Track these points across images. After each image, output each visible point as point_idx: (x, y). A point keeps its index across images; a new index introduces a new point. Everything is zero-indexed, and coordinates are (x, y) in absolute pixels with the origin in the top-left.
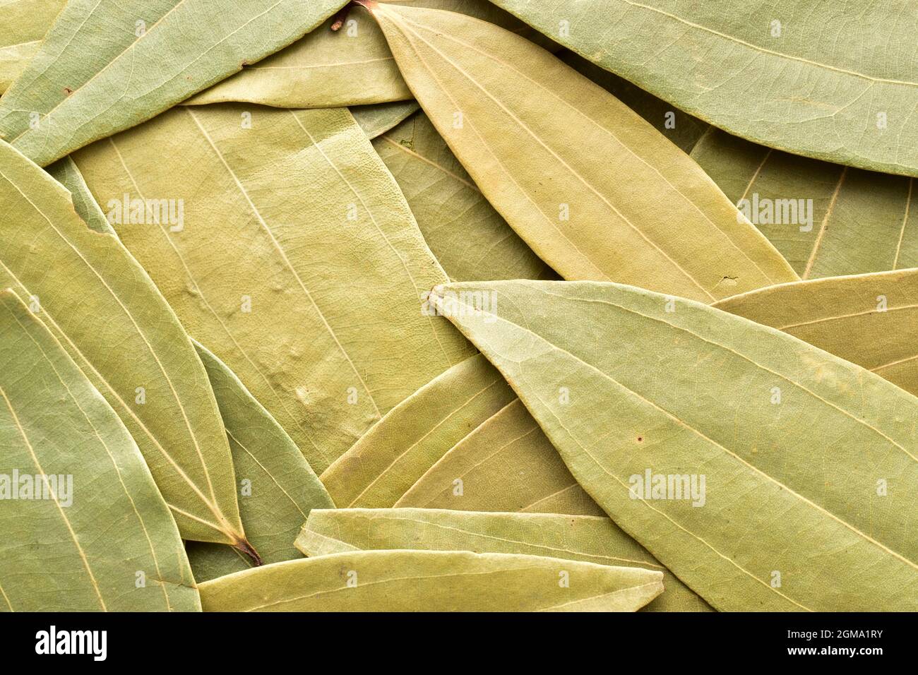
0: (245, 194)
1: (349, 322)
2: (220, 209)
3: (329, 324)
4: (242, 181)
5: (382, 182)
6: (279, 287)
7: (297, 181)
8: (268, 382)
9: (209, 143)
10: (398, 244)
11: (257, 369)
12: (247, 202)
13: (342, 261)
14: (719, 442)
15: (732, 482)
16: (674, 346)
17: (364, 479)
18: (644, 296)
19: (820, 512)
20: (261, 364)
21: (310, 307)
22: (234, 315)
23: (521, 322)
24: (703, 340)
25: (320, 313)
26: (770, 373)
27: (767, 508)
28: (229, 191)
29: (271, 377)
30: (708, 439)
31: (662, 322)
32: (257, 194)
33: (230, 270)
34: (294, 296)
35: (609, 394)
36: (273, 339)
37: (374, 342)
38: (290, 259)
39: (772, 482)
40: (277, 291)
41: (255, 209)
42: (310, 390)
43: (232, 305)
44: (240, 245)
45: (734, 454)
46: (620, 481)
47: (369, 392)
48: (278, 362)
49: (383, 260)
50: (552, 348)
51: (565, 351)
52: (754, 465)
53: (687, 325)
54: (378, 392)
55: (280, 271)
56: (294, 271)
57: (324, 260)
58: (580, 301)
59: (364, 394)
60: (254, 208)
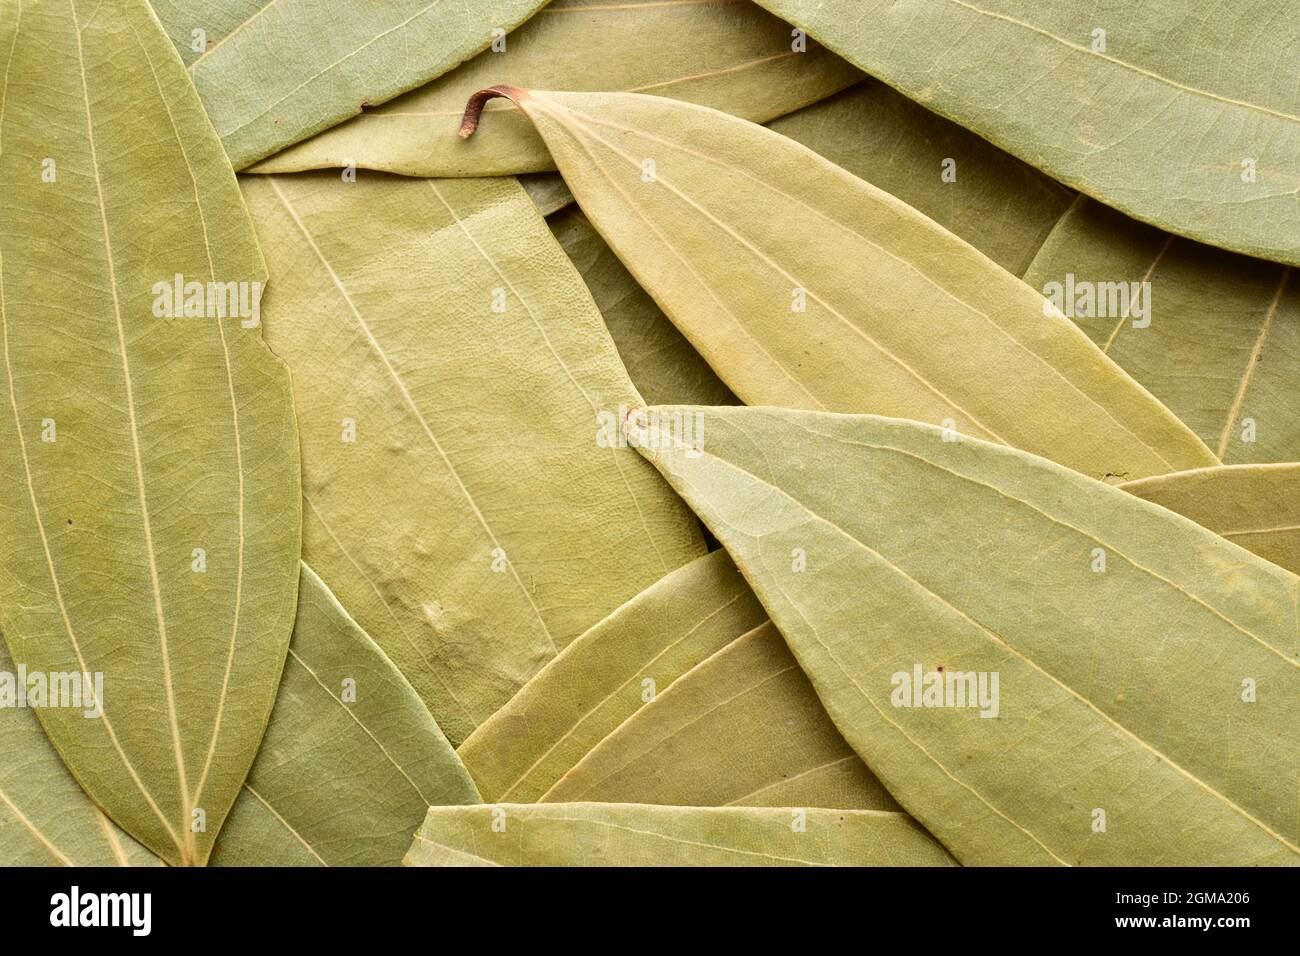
0: (348, 299)
1: (507, 502)
2: (308, 322)
3: (476, 504)
4: (344, 278)
5: (563, 282)
6: (398, 444)
7: (430, 280)
8: (379, 593)
9: (293, 220)
10: (587, 379)
11: (362, 573)
12: (351, 311)
13: (498, 406)
14: (1065, 681)
15: (1082, 745)
16: (1002, 525)
17: (530, 749)
18: (960, 444)
19: (1219, 801)
20: (369, 566)
21: (447, 478)
22: (328, 488)
23: (764, 474)
24: (1049, 520)
25: (463, 487)
26: (1153, 577)
27: (1134, 790)
28: (322, 294)
29: (384, 585)
30: (1049, 676)
31: (986, 487)
32: (366, 299)
33: (323, 418)
34: (422, 459)
35: (895, 595)
36: (389, 526)
37: (547, 533)
38: (416, 401)
39: (1144, 748)
40: (395, 452)
41: (362, 322)
42: (444, 607)
43: (323, 472)
44: (338, 379)
45: (1087, 702)
46: (905, 733)
47: (537, 610)
48: (396, 563)
49: (562, 405)
50: (810, 516)
51: (830, 524)
52: (1118, 721)
53: (1026, 494)
54: (552, 612)
55: (400, 419)
56: (422, 421)
57: (470, 404)
58: (859, 445)
59: (529, 614)
60: (361, 320)
